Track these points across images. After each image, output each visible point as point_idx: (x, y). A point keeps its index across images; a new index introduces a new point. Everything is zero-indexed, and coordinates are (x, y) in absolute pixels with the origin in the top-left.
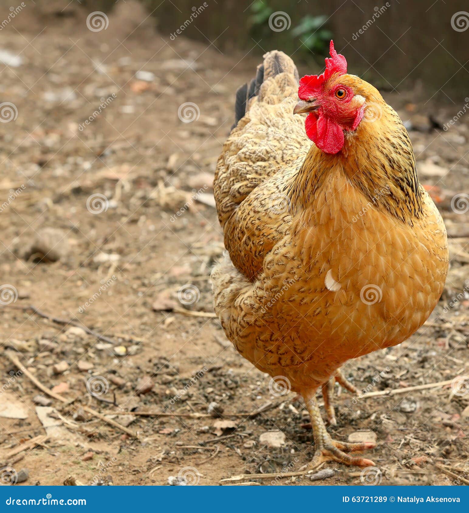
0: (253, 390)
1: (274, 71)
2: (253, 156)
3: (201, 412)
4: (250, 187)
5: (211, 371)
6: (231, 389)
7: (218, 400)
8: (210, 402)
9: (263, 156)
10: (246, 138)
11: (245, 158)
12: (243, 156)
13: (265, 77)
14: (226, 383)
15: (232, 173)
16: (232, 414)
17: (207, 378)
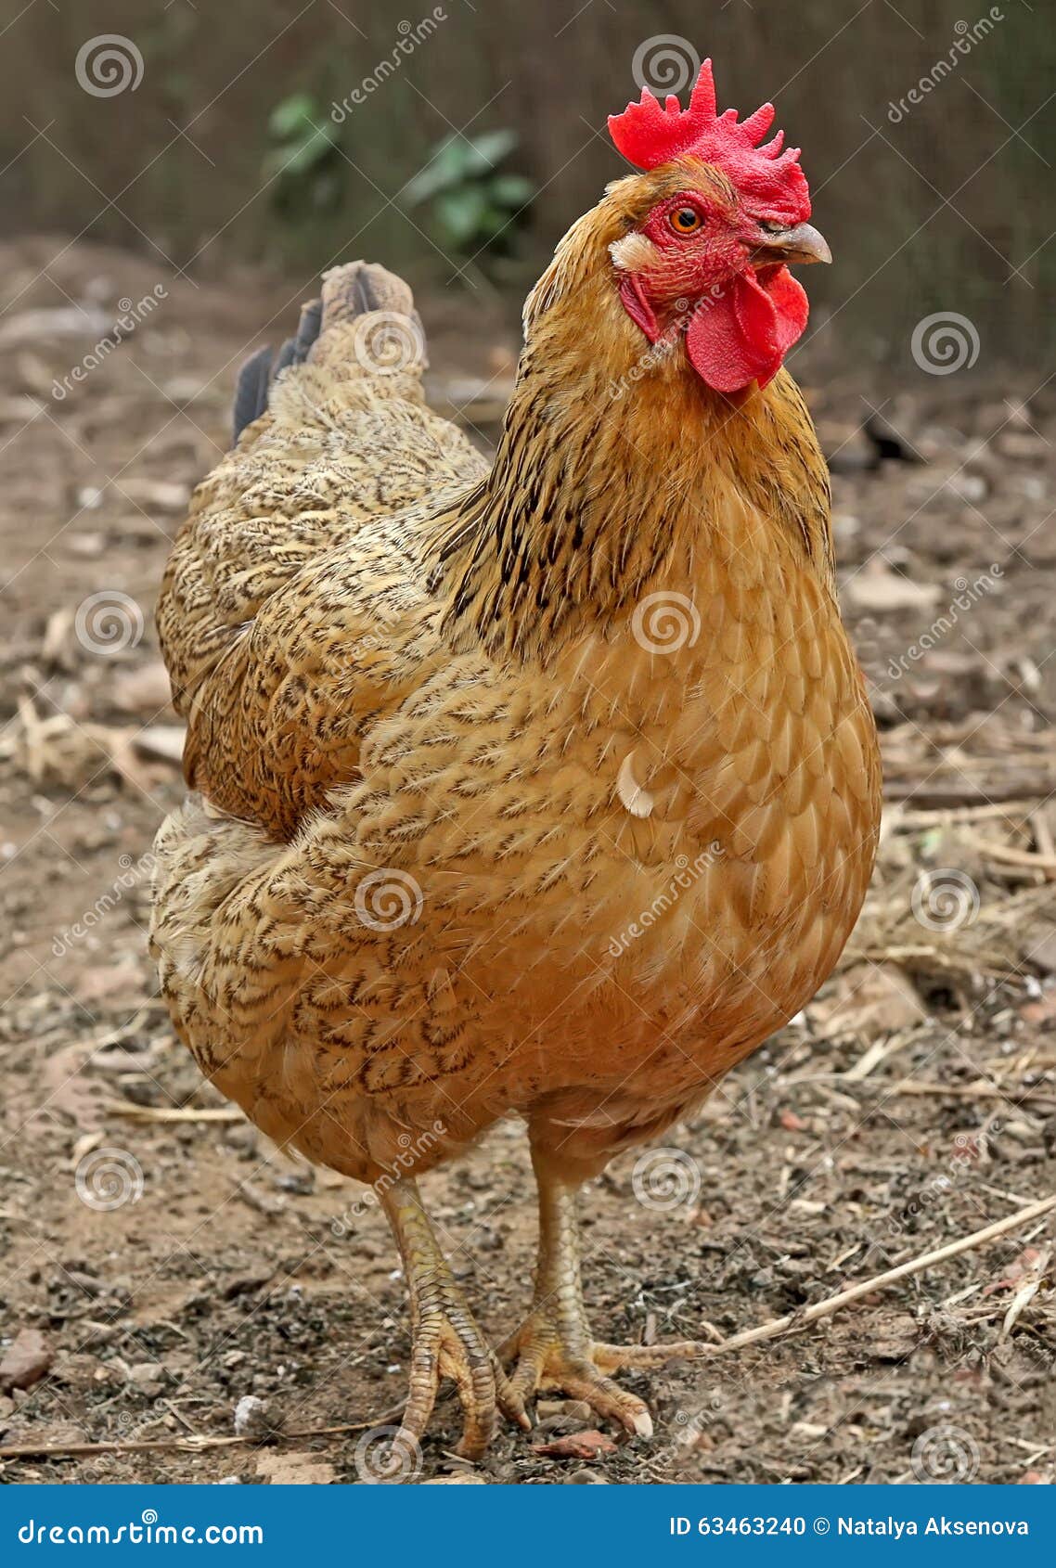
0: (372, 1347)
1: (351, 306)
2: (290, 500)
3: (212, 1432)
4: (281, 575)
5: (232, 1294)
6: (303, 1347)
7: (261, 1386)
8: (238, 1398)
9: (319, 496)
10: (263, 460)
11: (262, 506)
12: (256, 501)
13: (324, 323)
14: (282, 1331)
15: (222, 550)
16: (313, 1429)
17: (220, 1317)
